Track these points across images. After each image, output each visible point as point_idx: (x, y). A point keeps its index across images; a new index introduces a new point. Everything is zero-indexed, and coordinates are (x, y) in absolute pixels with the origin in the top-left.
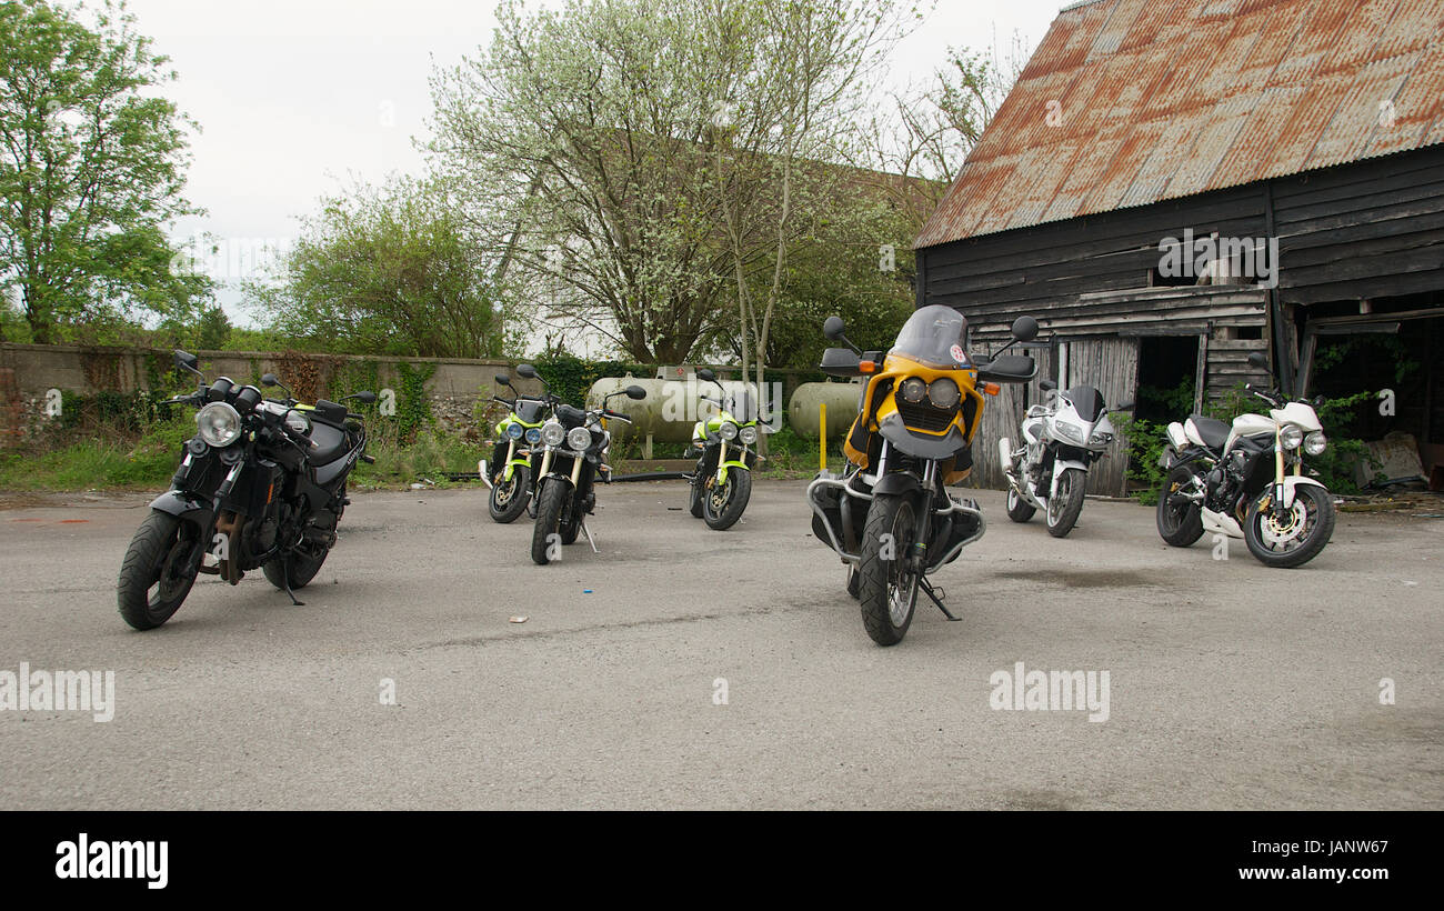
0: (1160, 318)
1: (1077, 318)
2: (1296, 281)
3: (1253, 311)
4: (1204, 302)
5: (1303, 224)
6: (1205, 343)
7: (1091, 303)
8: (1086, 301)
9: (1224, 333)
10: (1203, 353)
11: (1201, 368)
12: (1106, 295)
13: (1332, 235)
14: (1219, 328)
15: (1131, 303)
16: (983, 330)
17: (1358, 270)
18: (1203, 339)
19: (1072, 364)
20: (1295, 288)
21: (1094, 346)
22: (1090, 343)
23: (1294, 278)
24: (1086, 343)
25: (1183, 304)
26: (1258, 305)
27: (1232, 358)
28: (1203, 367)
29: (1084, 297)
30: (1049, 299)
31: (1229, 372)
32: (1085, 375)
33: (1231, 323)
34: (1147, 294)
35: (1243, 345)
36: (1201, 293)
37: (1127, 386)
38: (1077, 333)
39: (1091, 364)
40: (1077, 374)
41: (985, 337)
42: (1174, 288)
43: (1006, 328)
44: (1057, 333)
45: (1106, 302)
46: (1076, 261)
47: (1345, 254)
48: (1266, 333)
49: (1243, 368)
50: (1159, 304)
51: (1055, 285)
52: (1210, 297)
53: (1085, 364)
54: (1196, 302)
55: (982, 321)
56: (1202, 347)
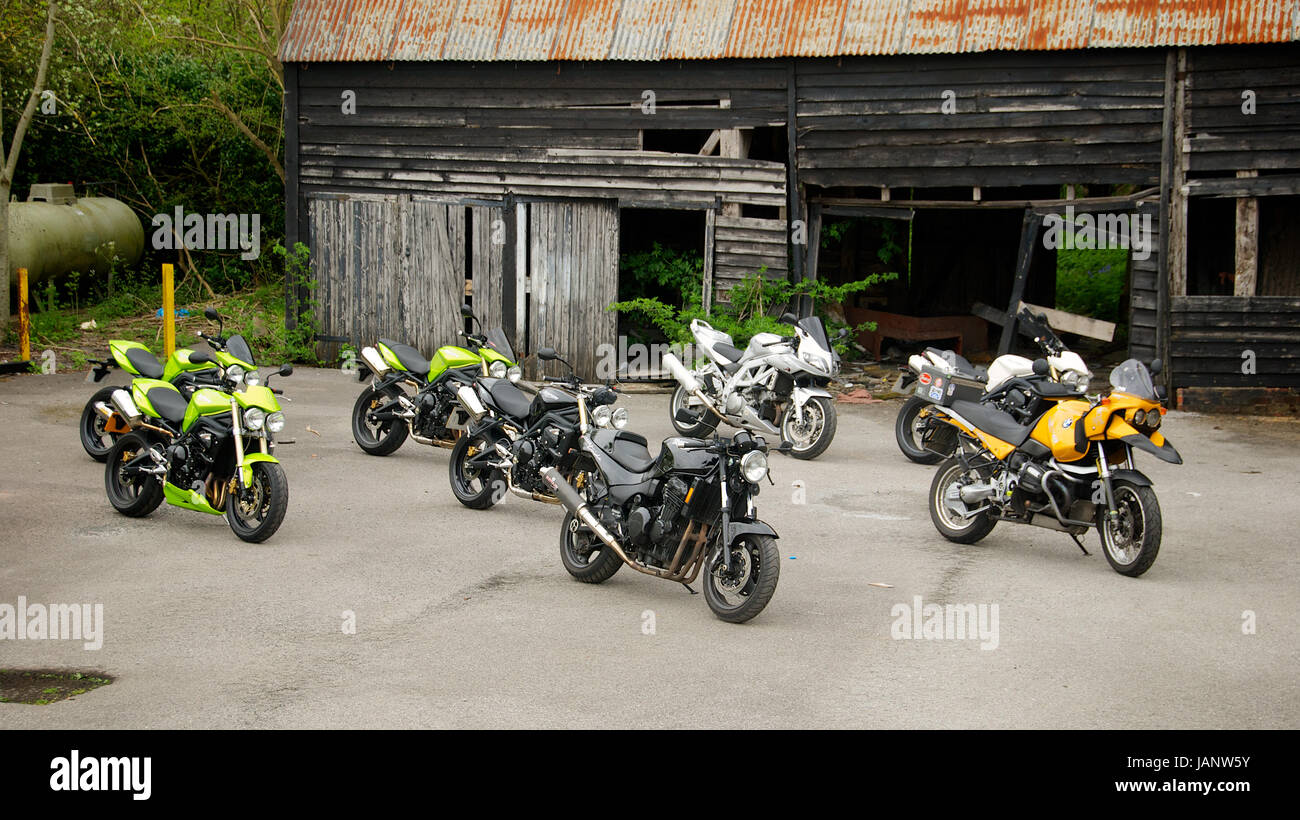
0: (654, 186)
1: (543, 176)
2: (816, 162)
3: (770, 189)
4: (711, 174)
5: (829, 105)
6: (712, 219)
7: (563, 161)
8: (555, 157)
9: (736, 210)
10: (712, 230)
11: (709, 246)
12: (586, 154)
13: (859, 120)
14: (728, 204)
15: (618, 166)
16: (398, 176)
17: (883, 159)
18: (710, 214)
19: (533, 230)
20: (816, 170)
21: (562, 208)
22: (556, 206)
23: (814, 158)
24: (552, 205)
25: (685, 174)
26: (777, 185)
27: (745, 237)
28: (712, 245)
29: (552, 152)
30: (501, 149)
31: (741, 251)
32: (551, 243)
33: (745, 200)
34: (639, 158)
35: (758, 224)
36: (709, 165)
37: (607, 258)
38: (544, 193)
39: (560, 230)
40: (540, 241)
41: (403, 186)
42: (674, 155)
43: (436, 178)
44: (516, 191)
45: (581, 161)
46: (541, 109)
47: (872, 141)
48: (783, 213)
49: (756, 249)
50: (655, 171)
51: (509, 133)
52: (718, 169)
53: (552, 228)
54: (701, 174)
55: (397, 165)
56: (709, 223)
